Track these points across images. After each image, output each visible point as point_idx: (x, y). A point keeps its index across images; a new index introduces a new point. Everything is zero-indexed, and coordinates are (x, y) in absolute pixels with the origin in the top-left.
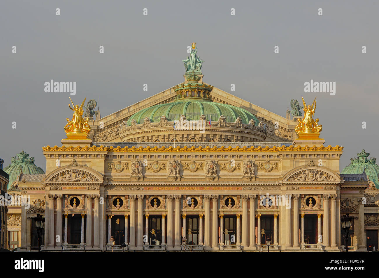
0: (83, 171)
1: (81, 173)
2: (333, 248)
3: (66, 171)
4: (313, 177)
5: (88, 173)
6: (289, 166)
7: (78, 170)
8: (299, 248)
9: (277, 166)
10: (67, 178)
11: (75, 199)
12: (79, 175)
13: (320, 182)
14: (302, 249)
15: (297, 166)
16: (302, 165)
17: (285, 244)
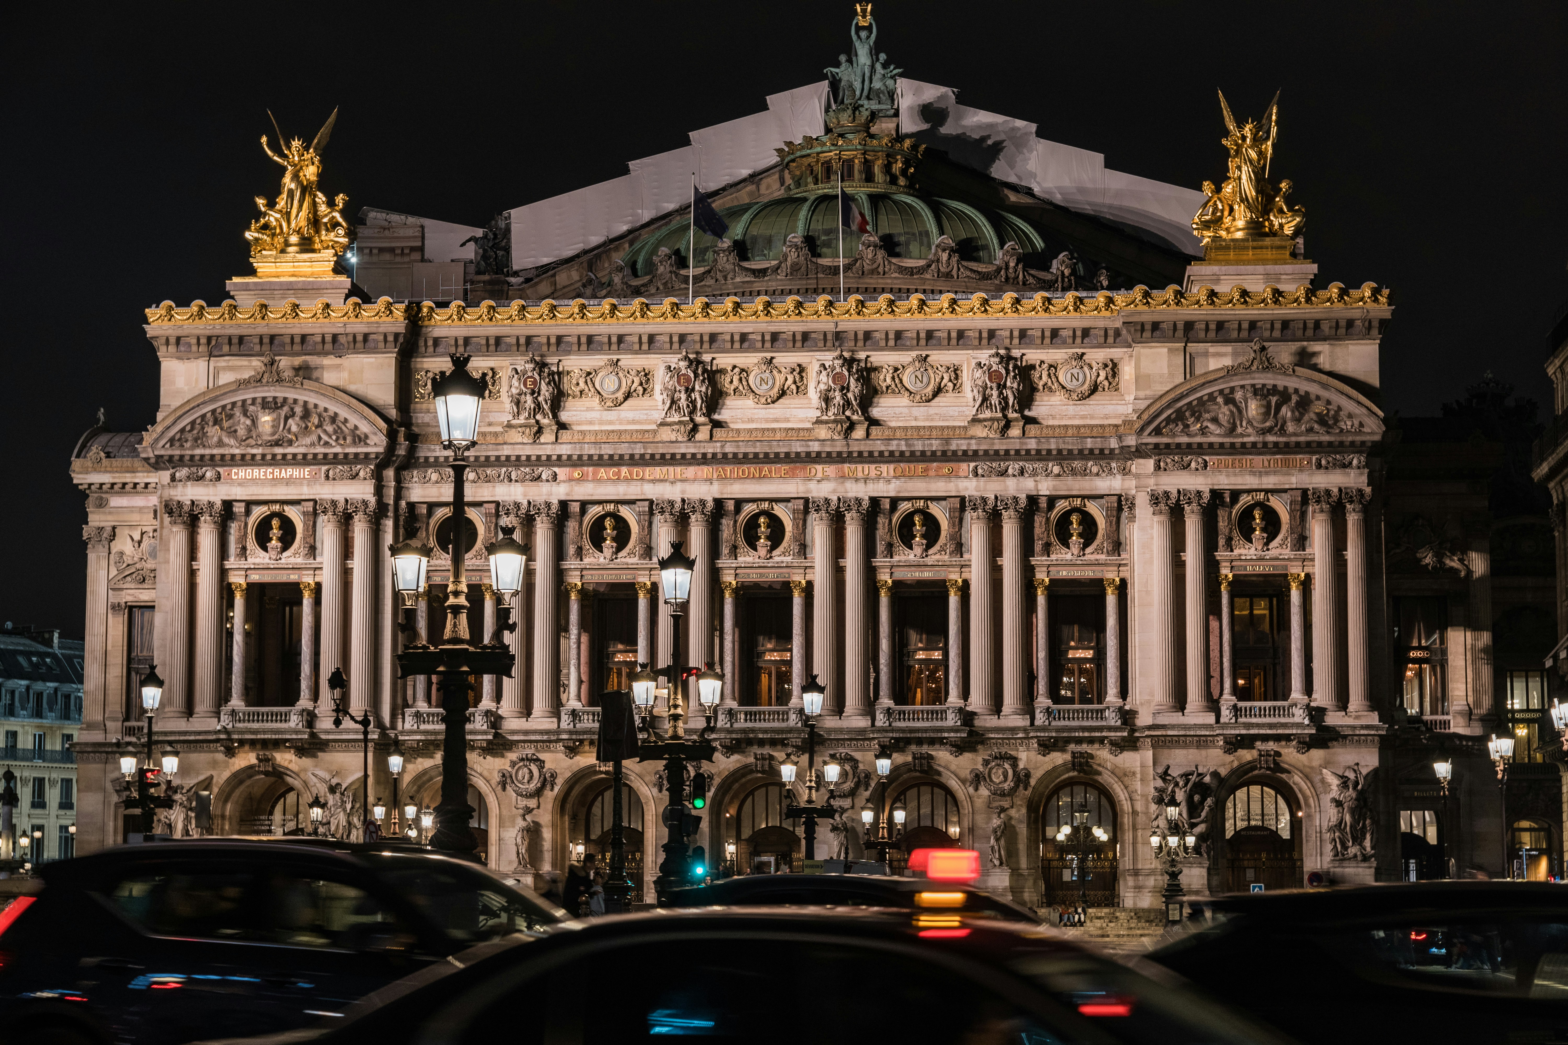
0: (306, 403)
1: (298, 410)
2: (1357, 717)
3: (234, 404)
4: (1267, 414)
5: (326, 410)
6: (1166, 371)
7: (285, 399)
8: (1210, 719)
9: (1114, 376)
10: (242, 432)
11: (275, 523)
12: (290, 421)
13: (1293, 439)
14: (1222, 720)
15: (1198, 371)
16: (1220, 366)
17: (1149, 702)
